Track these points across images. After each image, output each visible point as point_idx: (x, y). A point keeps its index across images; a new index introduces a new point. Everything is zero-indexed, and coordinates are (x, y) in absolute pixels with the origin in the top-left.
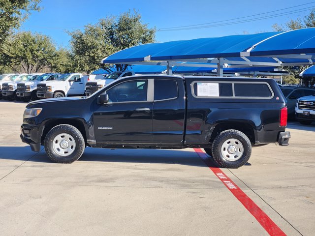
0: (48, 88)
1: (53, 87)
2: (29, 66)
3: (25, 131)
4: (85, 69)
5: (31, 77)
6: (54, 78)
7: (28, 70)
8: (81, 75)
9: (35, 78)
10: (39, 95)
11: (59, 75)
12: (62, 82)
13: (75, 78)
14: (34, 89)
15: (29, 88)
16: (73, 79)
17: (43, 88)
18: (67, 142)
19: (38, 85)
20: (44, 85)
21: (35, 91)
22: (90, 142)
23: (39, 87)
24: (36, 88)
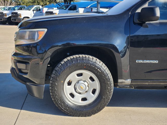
0: (19, 15)
1: (22, 15)
2: (5, 2)
3: (18, 64)
4: (41, 4)
5: (7, 8)
6: (23, 9)
7: (4, 4)
8: (41, 7)
9: (9, 9)
10: (13, 20)
11: (26, 7)
12: (28, 11)
13: (37, 9)
14: (10, 16)
15: (6, 15)
16: (36, 9)
17: (16, 15)
18: (86, 83)
19: (12, 13)
20: (16, 13)
21: (10, 17)
22: (122, 83)
23: (13, 15)
24: (10, 15)
